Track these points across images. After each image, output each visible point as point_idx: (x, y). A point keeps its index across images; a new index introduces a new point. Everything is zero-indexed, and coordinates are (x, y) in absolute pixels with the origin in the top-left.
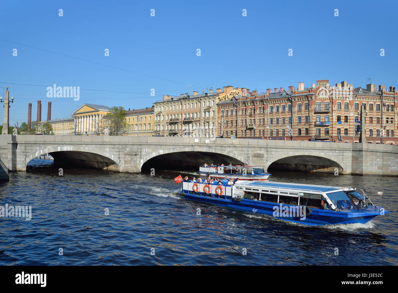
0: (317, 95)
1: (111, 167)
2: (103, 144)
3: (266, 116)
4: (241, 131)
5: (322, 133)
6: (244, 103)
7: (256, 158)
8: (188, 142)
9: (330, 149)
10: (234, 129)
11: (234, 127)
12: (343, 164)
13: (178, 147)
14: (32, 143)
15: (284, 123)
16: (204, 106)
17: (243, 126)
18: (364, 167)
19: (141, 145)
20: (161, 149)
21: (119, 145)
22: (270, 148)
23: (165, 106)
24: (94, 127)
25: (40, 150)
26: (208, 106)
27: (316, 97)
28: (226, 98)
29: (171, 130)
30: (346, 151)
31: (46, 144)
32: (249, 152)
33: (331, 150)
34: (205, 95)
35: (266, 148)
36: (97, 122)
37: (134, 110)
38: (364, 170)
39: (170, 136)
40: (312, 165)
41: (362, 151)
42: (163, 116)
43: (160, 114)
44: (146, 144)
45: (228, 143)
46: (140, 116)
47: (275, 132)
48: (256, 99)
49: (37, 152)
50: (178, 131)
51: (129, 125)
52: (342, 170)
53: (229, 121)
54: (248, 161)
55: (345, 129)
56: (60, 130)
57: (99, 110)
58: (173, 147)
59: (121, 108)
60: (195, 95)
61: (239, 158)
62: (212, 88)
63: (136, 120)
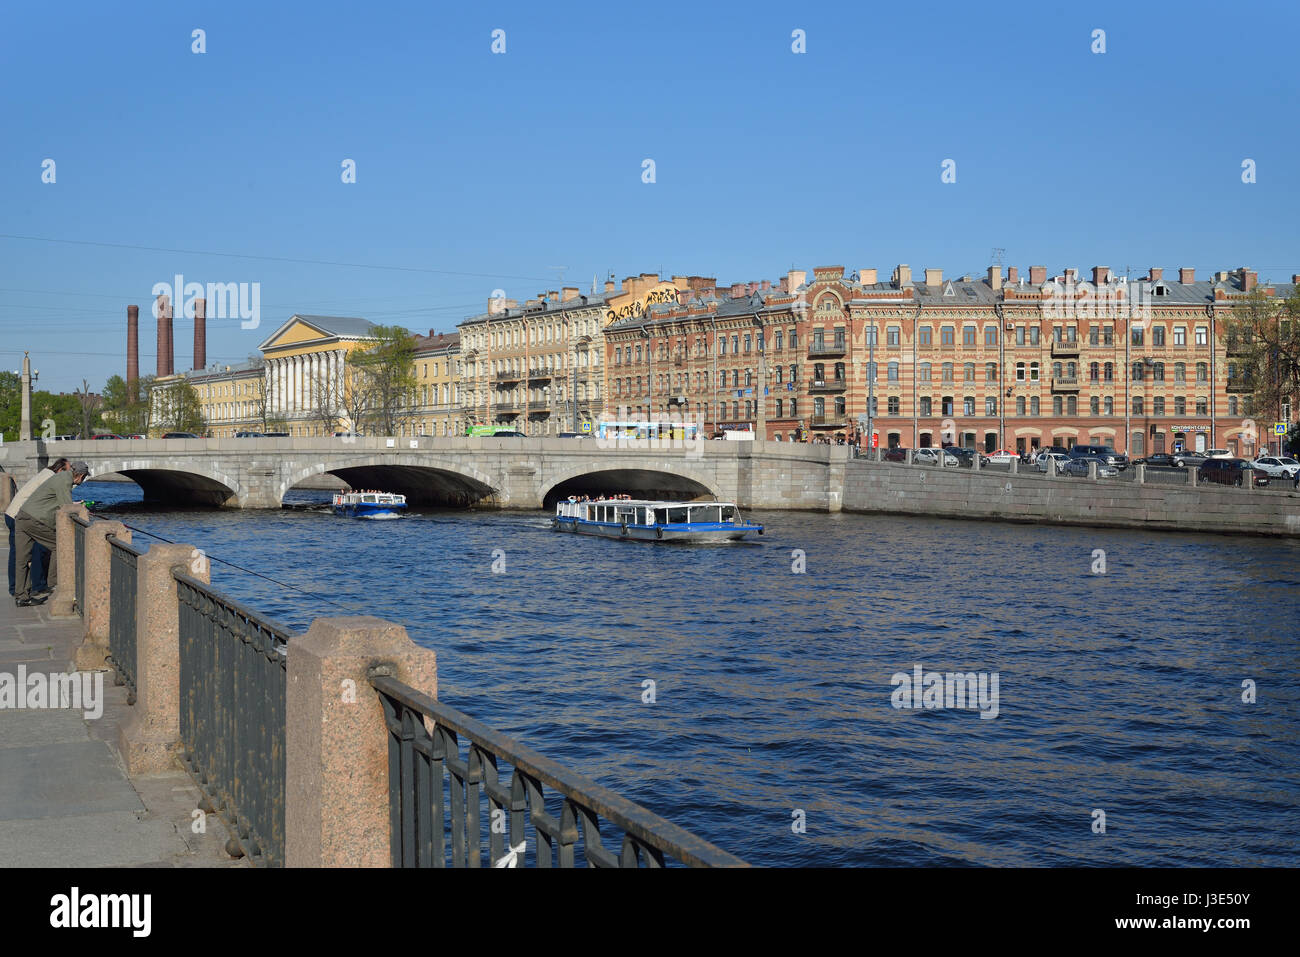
0: (814, 307)
2: (207, 455)
3: (712, 363)
4: (658, 407)
5: (828, 411)
6: (663, 327)
7: (515, 477)
8: (374, 447)
10: (644, 402)
11: (643, 395)
12: (716, 487)
16: (574, 334)
17: (664, 393)
18: (753, 494)
19: (280, 454)
21: (237, 455)
22: (549, 455)
23: (487, 334)
26: (584, 334)
27: (811, 313)
28: (634, 310)
29: (500, 407)
30: (724, 460)
32: (503, 465)
34: (581, 302)
35: (539, 456)
37: (441, 336)
38: (754, 500)
41: (750, 458)
42: (483, 363)
43: (473, 356)
44: (290, 452)
47: (730, 408)
48: (689, 317)
51: (425, 386)
52: (714, 500)
53: (634, 379)
54: (500, 483)
55: (890, 399)
56: (225, 404)
57: (338, 339)
58: (343, 457)
60: (567, 298)
61: (480, 478)
62: (613, 276)
63: (444, 369)
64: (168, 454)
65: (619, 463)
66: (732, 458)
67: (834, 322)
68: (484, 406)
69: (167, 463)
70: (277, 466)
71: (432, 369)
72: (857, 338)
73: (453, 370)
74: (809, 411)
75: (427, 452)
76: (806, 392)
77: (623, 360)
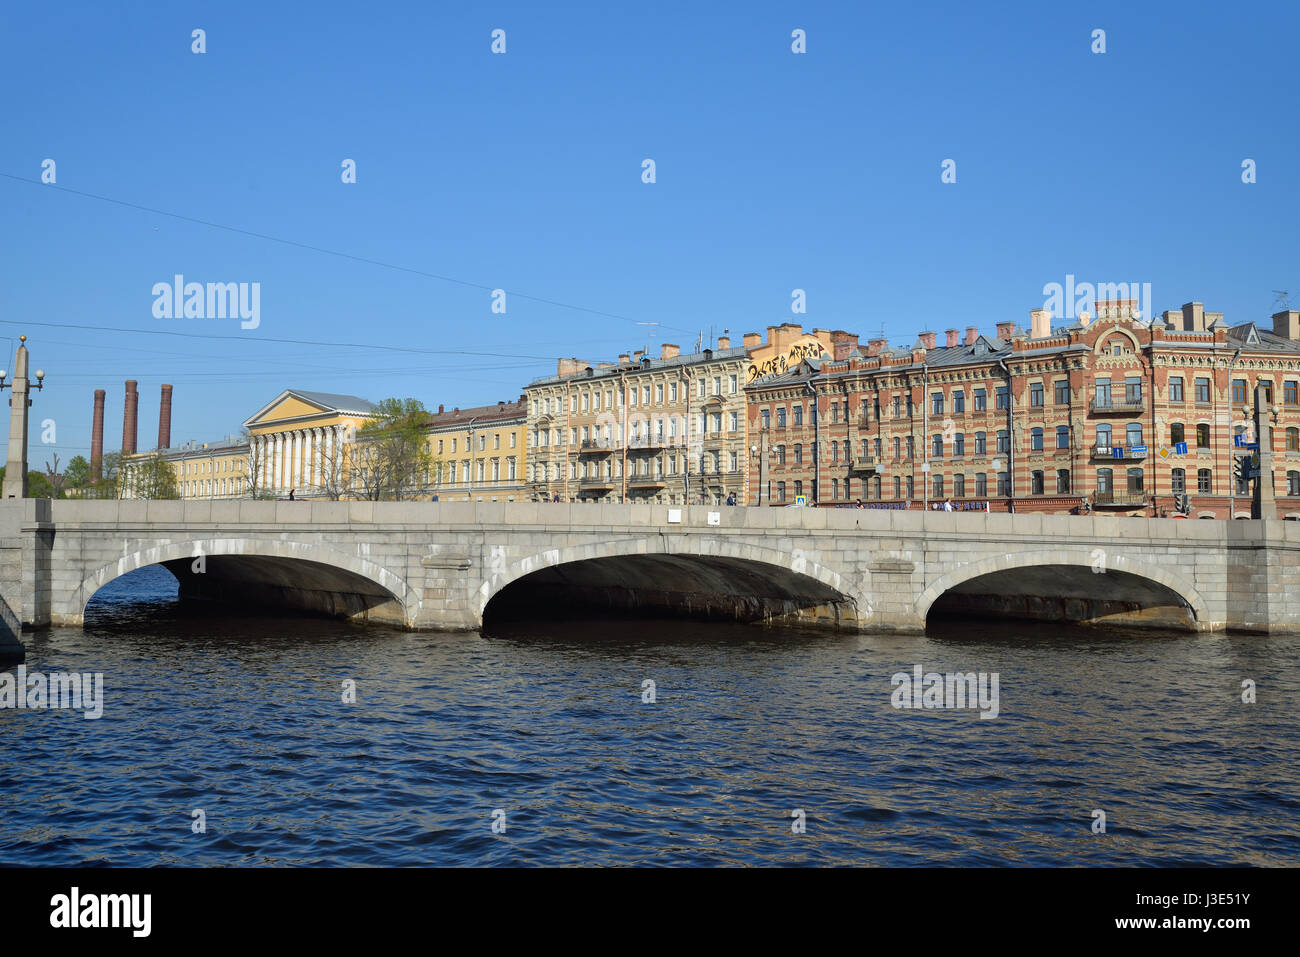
0: (1097, 351)
1: (380, 612)
2: (351, 531)
3: (919, 426)
4: (830, 482)
5: (1118, 486)
6: (841, 383)
7: (884, 577)
8: (645, 522)
9: (1148, 542)
10: (806, 475)
11: (805, 467)
12: (1195, 595)
13: (612, 538)
14: (105, 527)
15: (983, 451)
16: (699, 394)
17: (840, 464)
18: (1271, 607)
19: (482, 532)
20: (551, 546)
21: (405, 532)
22: (936, 539)
23: (566, 397)
24: (318, 470)
25: (131, 551)
26: (714, 393)
27: (1093, 358)
28: (778, 366)
29: (585, 481)
30: (1206, 551)
31: (154, 531)
32: (861, 556)
33: (1151, 545)
34: (702, 357)
35: (921, 540)
36: (329, 453)
37: (457, 411)
38: (1272, 618)
39: (584, 500)
40: (1085, 600)
41: (1264, 547)
42: (559, 431)
43: (547, 423)
44: (501, 528)
45: (787, 525)
46: (479, 432)
47: (951, 482)
48: (884, 368)
49: (121, 561)
50: (611, 481)
51: (439, 463)
52: (1191, 616)
53: (790, 447)
54: (856, 586)
55: (1200, 472)
56: (202, 481)
57: (338, 413)
58: (594, 538)
59: (413, 405)
60: (668, 356)
61: (825, 578)
62: (726, 332)
63: (463, 445)
64: (280, 527)
65: (1047, 554)
66: (1218, 547)
67: (1125, 370)
68: (560, 480)
69: (277, 544)
70: (476, 553)
71: (449, 445)
72: (1160, 391)
73: (476, 446)
74: (1090, 486)
75: (738, 531)
76: (1087, 461)
77: (773, 423)
